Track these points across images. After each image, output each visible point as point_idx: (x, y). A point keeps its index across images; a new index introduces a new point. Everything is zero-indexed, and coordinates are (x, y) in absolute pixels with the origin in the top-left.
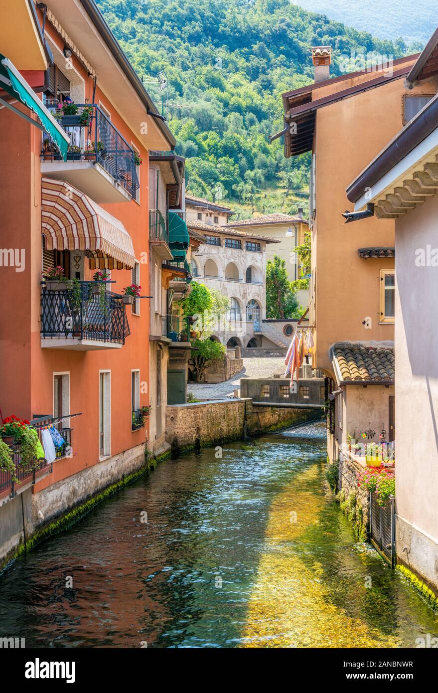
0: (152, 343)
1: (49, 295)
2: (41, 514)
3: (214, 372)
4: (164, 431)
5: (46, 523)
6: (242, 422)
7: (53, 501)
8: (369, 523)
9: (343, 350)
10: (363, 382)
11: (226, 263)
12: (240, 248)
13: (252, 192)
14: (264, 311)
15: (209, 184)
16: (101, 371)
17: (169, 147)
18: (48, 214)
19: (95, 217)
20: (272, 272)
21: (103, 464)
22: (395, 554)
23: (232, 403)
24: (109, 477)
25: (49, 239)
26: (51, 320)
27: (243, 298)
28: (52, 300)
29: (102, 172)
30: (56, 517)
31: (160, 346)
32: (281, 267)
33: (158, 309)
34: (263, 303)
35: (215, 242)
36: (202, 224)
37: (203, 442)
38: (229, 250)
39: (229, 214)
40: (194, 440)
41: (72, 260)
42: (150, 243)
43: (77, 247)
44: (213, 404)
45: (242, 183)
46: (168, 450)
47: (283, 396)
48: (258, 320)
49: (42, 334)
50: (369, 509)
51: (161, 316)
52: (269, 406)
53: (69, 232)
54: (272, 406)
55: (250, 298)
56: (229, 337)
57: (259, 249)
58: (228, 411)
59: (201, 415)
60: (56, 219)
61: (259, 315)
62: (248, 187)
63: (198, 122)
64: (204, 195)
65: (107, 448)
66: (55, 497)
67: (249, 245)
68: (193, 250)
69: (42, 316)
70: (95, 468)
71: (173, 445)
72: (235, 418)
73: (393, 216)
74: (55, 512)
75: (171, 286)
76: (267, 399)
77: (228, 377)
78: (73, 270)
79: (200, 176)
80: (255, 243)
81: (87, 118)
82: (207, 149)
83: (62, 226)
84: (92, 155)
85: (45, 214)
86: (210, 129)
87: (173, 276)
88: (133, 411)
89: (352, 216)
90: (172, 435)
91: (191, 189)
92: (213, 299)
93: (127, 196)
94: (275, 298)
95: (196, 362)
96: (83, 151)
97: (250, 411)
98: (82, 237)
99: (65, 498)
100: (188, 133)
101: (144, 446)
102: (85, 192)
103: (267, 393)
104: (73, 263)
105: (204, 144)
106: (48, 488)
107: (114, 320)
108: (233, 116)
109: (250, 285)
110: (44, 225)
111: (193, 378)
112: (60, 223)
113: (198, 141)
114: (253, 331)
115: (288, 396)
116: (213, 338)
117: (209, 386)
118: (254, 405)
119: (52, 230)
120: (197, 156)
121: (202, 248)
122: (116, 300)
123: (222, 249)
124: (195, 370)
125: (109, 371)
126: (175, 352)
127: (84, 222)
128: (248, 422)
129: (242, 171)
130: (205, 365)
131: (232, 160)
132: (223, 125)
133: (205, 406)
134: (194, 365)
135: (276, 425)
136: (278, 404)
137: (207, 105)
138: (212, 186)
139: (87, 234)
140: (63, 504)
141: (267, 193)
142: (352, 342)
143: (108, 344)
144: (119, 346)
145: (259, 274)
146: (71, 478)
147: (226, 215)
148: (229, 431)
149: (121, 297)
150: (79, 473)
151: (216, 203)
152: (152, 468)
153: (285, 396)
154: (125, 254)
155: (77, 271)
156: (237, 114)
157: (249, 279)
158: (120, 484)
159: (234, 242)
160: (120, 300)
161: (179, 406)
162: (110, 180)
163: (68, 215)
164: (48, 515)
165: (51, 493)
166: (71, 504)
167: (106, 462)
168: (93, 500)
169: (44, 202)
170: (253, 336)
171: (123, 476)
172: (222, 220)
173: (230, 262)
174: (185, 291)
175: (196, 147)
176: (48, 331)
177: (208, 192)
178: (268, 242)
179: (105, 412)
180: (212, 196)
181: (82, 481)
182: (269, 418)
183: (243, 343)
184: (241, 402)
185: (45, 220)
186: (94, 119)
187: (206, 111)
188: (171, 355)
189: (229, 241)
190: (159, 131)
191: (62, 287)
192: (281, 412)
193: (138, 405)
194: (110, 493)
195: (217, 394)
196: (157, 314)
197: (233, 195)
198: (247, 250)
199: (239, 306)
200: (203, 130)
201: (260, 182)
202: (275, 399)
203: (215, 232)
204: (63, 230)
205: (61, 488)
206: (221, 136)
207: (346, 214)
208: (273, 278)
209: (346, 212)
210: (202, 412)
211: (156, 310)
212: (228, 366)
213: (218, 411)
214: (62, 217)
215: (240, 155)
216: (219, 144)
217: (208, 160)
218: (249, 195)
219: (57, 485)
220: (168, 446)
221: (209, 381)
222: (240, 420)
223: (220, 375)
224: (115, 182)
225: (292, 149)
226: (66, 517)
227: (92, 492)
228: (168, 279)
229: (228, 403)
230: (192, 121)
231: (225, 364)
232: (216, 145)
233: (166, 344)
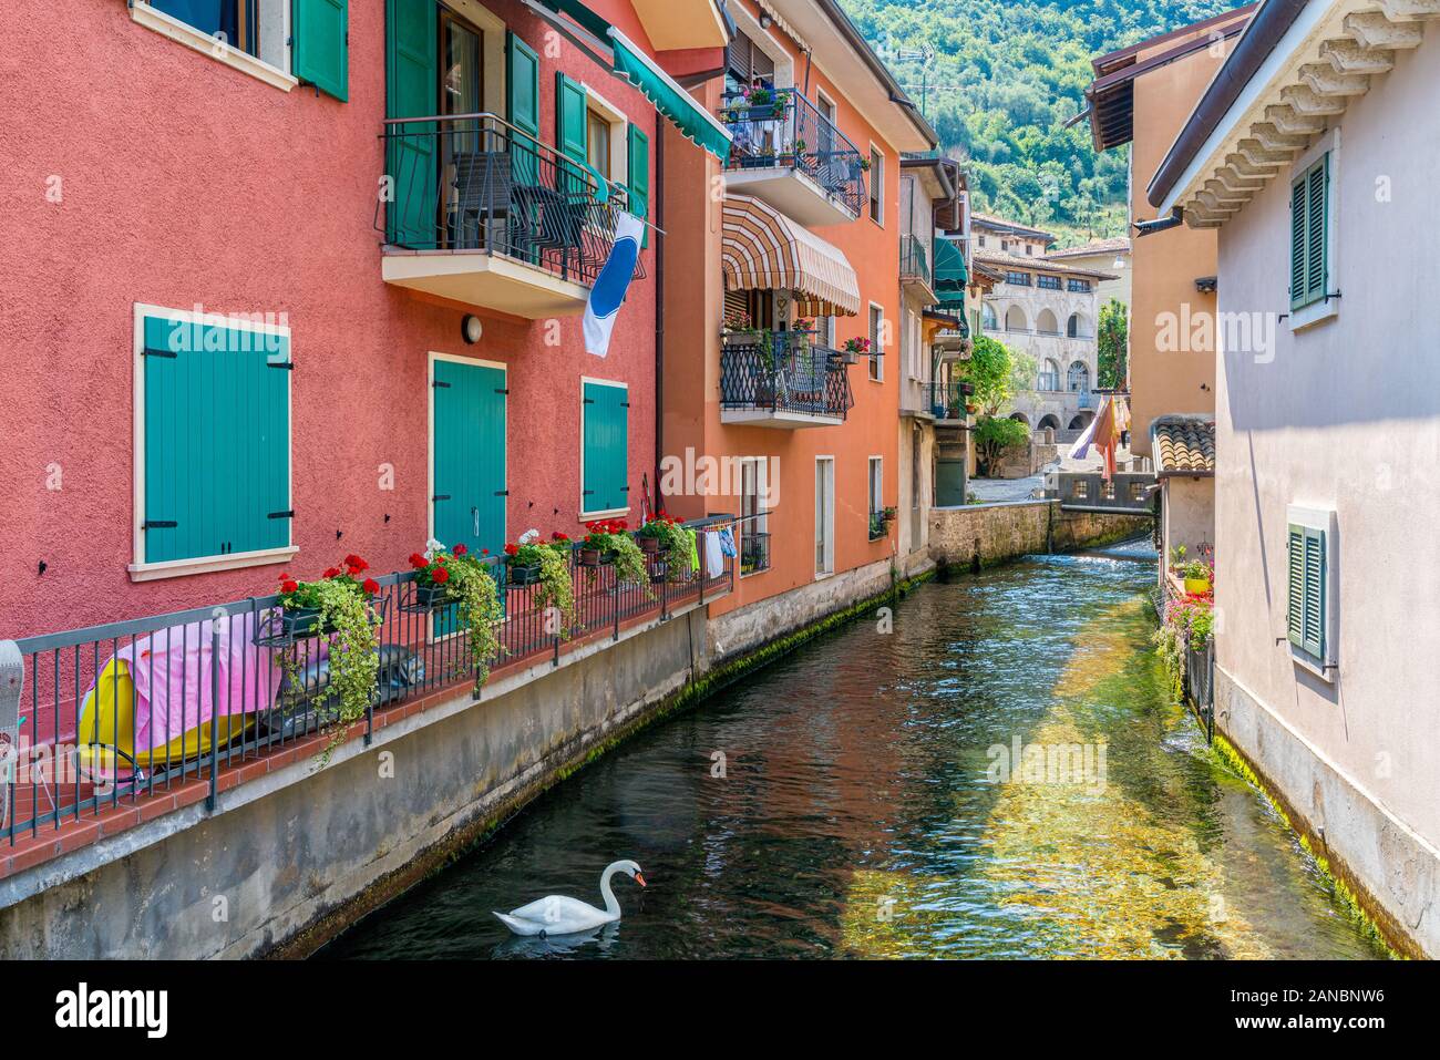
0: (904, 420)
1: (732, 352)
2: (720, 648)
3: (1014, 463)
4: (927, 543)
5: (729, 658)
6: (1044, 532)
7: (741, 630)
8: (1186, 676)
9: (1170, 427)
10: (1194, 473)
11: (1038, 310)
12: (1059, 287)
13: (1090, 208)
14: (1094, 379)
15: (1027, 200)
16: (818, 457)
17: (928, 146)
18: (731, 242)
19: (793, 245)
20: (1108, 322)
21: (821, 584)
22: (1212, 719)
23: (1029, 505)
24: (832, 602)
25: (732, 276)
26: (734, 385)
27: (1063, 359)
28: (735, 358)
29: (807, 182)
30: (746, 652)
31: (918, 424)
32: (1121, 315)
33: (916, 373)
34: (1094, 367)
35: (1023, 280)
36: (1005, 256)
37: (985, 559)
38: (1043, 292)
39: (1048, 242)
40: (970, 556)
41: (775, 305)
42: (900, 281)
43: (783, 285)
44: (1000, 507)
45: (1075, 198)
46: (931, 570)
47: (1105, 497)
48: (1086, 390)
49: (723, 405)
50: (1186, 655)
51: (920, 383)
52: (1087, 511)
53: (759, 266)
54: (1093, 512)
55: (1073, 359)
56: (1042, 416)
57: (1087, 289)
58: (1023, 517)
59: (981, 522)
60: (741, 248)
61: (1087, 384)
62: (1084, 202)
63: (1012, 114)
64: (1018, 217)
65: (829, 563)
66: (743, 626)
67: (1073, 283)
68: (983, 293)
69: (722, 381)
70: (809, 589)
71: (939, 562)
72: (1035, 527)
73: (1214, 225)
74: (744, 644)
75: (937, 341)
76: (1082, 502)
77: (1032, 470)
78: (777, 319)
79: (1014, 190)
80: (1082, 281)
81: (781, 109)
82: (1024, 150)
83: (749, 257)
84: (789, 158)
85: (726, 242)
86: (1030, 123)
87: (939, 327)
88: (872, 513)
89: (1149, 226)
90: (937, 549)
91: (1000, 208)
92: (1012, 360)
93: (848, 215)
94: (1112, 359)
95: (987, 448)
96: (777, 154)
97: (1057, 517)
98: (775, 272)
99: (759, 627)
100: (998, 130)
101: (889, 563)
102: (781, 210)
103: (1083, 492)
104: (776, 309)
105: (1021, 145)
106: (732, 612)
107: (831, 387)
108: (1063, 102)
109: (1074, 341)
110: (725, 257)
111: (982, 472)
112: (746, 253)
113: (1011, 141)
114: (1077, 407)
115: (1113, 497)
116: (1018, 417)
117: (1002, 482)
118: (1063, 510)
119: (735, 264)
120: (1010, 162)
121: (1000, 289)
122: (835, 359)
123: (1033, 290)
124: (986, 460)
125: (832, 457)
126: (944, 433)
127: (779, 251)
128: (1055, 533)
129: (1076, 179)
130: (1001, 453)
131: (1061, 166)
132: (1049, 117)
133: (987, 509)
134: (984, 453)
135: (1099, 538)
136: (1099, 508)
137: (1026, 90)
138: (1031, 204)
139: (782, 268)
140: (757, 636)
141: (1112, 210)
142: (1185, 416)
143: (817, 419)
144: (839, 422)
145: (1088, 325)
146: (769, 601)
147: (1043, 243)
148: (1025, 545)
149: (839, 355)
150: (782, 594)
151: (1037, 228)
152: (902, 594)
153: (1109, 497)
154: (843, 295)
155: (781, 320)
156: (1069, 100)
157: (1072, 332)
158: (849, 613)
159: (1050, 280)
160: (839, 359)
161: (948, 509)
162: (820, 192)
163: (757, 242)
164: (732, 649)
165: (737, 619)
166: (770, 636)
167: (827, 582)
168: (805, 632)
169: (725, 226)
170: (1077, 414)
171: (855, 602)
172: (1038, 250)
173: (1043, 308)
174: (963, 348)
175: (1007, 150)
176: (730, 399)
177: (1024, 212)
178: (1101, 278)
179: (826, 513)
180: (1030, 217)
181: (788, 605)
182: (1087, 528)
183: (1062, 424)
184: (1044, 504)
185: (728, 250)
186: (793, 109)
187: (1024, 97)
188: (938, 438)
189: (1043, 279)
190: (910, 124)
191: (747, 340)
192: (1107, 519)
193: (880, 506)
194: (833, 624)
195: (1012, 493)
196: (912, 380)
197: (1062, 215)
198: (1069, 290)
199: (1057, 370)
200: (1019, 124)
201: (1102, 195)
202: (1094, 502)
203: (1021, 266)
204: (751, 263)
205: (754, 613)
206: (1046, 133)
207: (1138, 224)
208: (1109, 330)
209: (1140, 221)
210: (982, 517)
211: (912, 373)
212: (1034, 455)
213: (1007, 518)
214: (749, 245)
215: (1073, 157)
216: (1042, 144)
217: (1025, 167)
218: (1085, 214)
219: (746, 608)
220: (931, 564)
221: (1006, 475)
222: (1041, 530)
223: (1021, 468)
224: (828, 194)
225: (1104, 139)
226: (762, 653)
227: (803, 621)
228: (932, 332)
229: (1023, 506)
230: (1002, 114)
231: (1030, 453)
232: (1038, 145)
233: (928, 422)
